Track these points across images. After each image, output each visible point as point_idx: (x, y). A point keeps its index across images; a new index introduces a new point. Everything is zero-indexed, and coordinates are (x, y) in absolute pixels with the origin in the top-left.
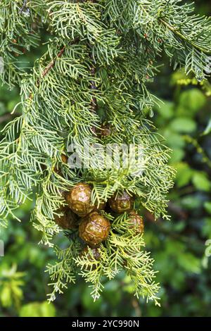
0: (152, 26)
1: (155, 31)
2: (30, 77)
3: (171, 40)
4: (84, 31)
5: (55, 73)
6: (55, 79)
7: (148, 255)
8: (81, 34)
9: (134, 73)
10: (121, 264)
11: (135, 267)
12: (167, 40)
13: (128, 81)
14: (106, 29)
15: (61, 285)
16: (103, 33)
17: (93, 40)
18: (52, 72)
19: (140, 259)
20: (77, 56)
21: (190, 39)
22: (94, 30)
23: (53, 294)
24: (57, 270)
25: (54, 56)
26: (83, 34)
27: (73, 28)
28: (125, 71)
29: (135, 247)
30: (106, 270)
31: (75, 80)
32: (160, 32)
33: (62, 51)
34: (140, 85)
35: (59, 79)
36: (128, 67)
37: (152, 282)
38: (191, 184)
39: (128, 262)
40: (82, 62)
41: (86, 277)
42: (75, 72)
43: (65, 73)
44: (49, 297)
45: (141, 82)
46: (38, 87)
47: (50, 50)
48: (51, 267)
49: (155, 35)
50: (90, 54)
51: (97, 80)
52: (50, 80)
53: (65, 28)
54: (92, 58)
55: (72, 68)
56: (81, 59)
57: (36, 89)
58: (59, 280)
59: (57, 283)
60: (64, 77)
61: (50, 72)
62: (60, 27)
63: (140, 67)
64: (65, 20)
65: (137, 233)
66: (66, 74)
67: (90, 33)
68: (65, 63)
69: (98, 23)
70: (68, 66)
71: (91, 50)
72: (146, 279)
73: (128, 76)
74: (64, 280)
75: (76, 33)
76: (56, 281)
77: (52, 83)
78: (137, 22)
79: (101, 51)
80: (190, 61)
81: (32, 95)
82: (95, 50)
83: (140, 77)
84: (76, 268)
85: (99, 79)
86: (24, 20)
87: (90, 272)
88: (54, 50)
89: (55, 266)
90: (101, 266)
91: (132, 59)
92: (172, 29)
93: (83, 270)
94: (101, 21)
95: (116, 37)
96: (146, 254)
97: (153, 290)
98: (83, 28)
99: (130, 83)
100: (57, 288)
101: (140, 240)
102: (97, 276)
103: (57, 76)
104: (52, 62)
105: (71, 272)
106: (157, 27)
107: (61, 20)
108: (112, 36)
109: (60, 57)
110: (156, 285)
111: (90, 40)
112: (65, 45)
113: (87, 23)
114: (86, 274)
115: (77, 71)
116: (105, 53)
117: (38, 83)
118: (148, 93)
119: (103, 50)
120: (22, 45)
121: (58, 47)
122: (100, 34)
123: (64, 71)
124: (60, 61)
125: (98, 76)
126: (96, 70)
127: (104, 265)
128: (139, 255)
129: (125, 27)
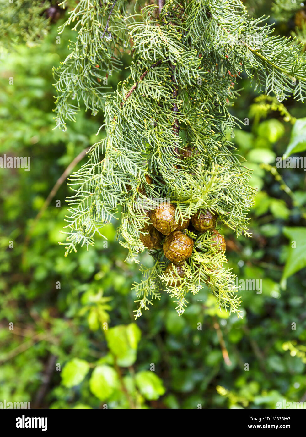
0: (233, 47)
1: (236, 52)
2: (113, 99)
3: (251, 61)
4: (166, 52)
5: (138, 96)
6: (138, 101)
7: (230, 271)
8: (162, 55)
9: (216, 95)
10: (205, 280)
11: (218, 282)
12: (248, 61)
13: (210, 103)
14: (187, 50)
15: (147, 302)
16: (184, 54)
17: (175, 61)
18: (135, 95)
19: (222, 275)
20: (160, 79)
21: (271, 60)
22: (176, 51)
23: (139, 311)
24: (142, 288)
25: (136, 78)
26: (165, 56)
27: (155, 50)
28: (206, 93)
29: (217, 264)
30: (190, 286)
31: (157, 102)
32: (240, 52)
33: (144, 74)
34: (222, 107)
35: (142, 102)
36: (209, 88)
37: (234, 296)
38: (269, 213)
39: (211, 279)
40: (164, 84)
41: (172, 293)
42: (157, 95)
43: (147, 95)
44: (136, 313)
45: (223, 103)
46: (122, 109)
47: (133, 73)
48: (136, 285)
49: (236, 56)
50: (172, 77)
51: (179, 102)
52: (133, 103)
53: (147, 50)
54: (174, 81)
55: (155, 90)
56: (164, 81)
57: (120, 111)
58: (145, 297)
59: (143, 300)
60: (147, 99)
61: (133, 95)
62: (142, 49)
63: (222, 89)
64: (147, 42)
65: (219, 251)
66: (149, 97)
67: (172, 54)
68: (147, 85)
69: (179, 45)
70: (150, 88)
71: (173, 72)
72: (228, 293)
73: (210, 98)
74: (149, 298)
75: (158, 55)
76: (142, 298)
77: (135, 106)
78: (218, 42)
79: (183, 72)
80: (271, 82)
81: (116, 117)
82: (177, 72)
83: (222, 98)
84: (161, 286)
85: (181, 101)
86: (106, 45)
87: (175, 288)
88: (137, 73)
89: (141, 284)
90: (185, 282)
91: (213, 82)
92: (253, 49)
93: (168, 286)
94: (182, 43)
95: (198, 58)
96: (229, 270)
97: (236, 303)
98: (165, 49)
99: (211, 105)
100: (143, 305)
101: (223, 257)
102: (181, 292)
103: (140, 98)
104: (135, 84)
105: (157, 289)
106: (238, 48)
107: (143, 42)
108: (193, 57)
109: (142, 79)
110: (238, 299)
111: (172, 61)
112: (147, 67)
113: (168, 44)
114: (171, 290)
115: (160, 93)
116: (187, 75)
117: (122, 106)
118: (229, 114)
119: (185, 71)
120: (104, 70)
121: (140, 71)
122: (181, 55)
123: (147, 93)
124: (143, 84)
125: (180, 98)
126: (178, 93)
127: (188, 281)
128: (221, 271)
129: (206, 49)
